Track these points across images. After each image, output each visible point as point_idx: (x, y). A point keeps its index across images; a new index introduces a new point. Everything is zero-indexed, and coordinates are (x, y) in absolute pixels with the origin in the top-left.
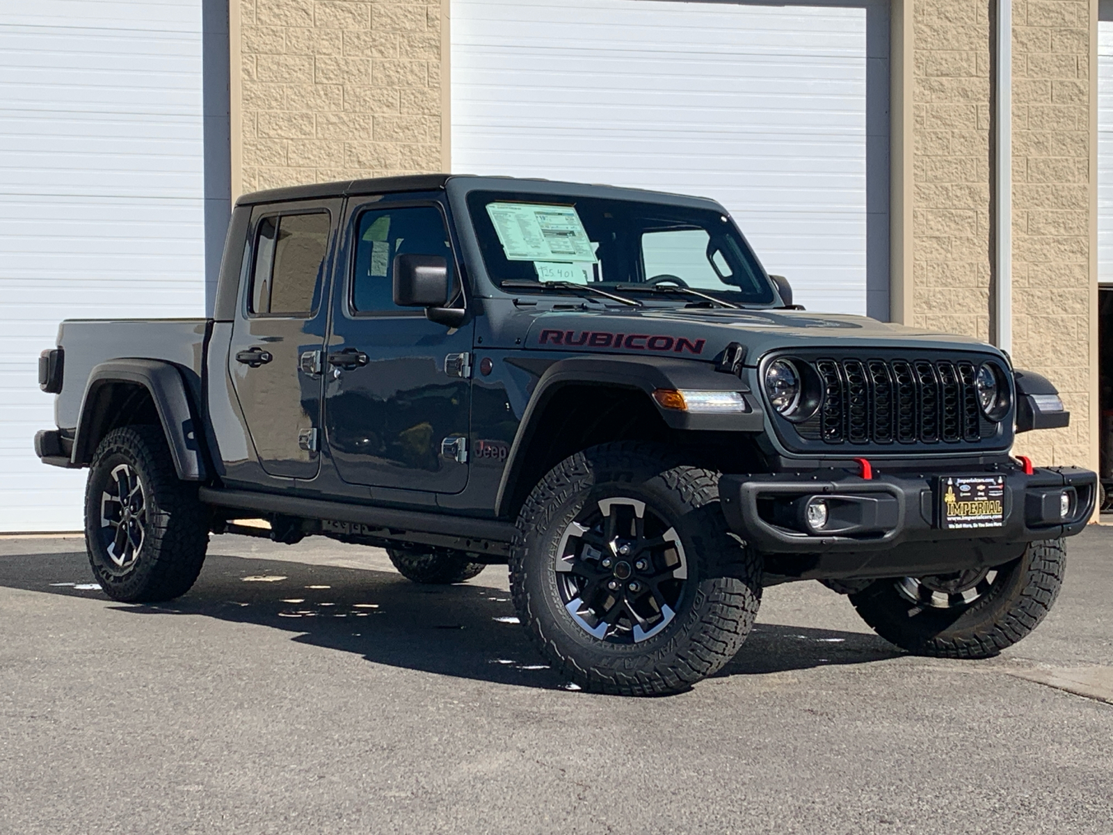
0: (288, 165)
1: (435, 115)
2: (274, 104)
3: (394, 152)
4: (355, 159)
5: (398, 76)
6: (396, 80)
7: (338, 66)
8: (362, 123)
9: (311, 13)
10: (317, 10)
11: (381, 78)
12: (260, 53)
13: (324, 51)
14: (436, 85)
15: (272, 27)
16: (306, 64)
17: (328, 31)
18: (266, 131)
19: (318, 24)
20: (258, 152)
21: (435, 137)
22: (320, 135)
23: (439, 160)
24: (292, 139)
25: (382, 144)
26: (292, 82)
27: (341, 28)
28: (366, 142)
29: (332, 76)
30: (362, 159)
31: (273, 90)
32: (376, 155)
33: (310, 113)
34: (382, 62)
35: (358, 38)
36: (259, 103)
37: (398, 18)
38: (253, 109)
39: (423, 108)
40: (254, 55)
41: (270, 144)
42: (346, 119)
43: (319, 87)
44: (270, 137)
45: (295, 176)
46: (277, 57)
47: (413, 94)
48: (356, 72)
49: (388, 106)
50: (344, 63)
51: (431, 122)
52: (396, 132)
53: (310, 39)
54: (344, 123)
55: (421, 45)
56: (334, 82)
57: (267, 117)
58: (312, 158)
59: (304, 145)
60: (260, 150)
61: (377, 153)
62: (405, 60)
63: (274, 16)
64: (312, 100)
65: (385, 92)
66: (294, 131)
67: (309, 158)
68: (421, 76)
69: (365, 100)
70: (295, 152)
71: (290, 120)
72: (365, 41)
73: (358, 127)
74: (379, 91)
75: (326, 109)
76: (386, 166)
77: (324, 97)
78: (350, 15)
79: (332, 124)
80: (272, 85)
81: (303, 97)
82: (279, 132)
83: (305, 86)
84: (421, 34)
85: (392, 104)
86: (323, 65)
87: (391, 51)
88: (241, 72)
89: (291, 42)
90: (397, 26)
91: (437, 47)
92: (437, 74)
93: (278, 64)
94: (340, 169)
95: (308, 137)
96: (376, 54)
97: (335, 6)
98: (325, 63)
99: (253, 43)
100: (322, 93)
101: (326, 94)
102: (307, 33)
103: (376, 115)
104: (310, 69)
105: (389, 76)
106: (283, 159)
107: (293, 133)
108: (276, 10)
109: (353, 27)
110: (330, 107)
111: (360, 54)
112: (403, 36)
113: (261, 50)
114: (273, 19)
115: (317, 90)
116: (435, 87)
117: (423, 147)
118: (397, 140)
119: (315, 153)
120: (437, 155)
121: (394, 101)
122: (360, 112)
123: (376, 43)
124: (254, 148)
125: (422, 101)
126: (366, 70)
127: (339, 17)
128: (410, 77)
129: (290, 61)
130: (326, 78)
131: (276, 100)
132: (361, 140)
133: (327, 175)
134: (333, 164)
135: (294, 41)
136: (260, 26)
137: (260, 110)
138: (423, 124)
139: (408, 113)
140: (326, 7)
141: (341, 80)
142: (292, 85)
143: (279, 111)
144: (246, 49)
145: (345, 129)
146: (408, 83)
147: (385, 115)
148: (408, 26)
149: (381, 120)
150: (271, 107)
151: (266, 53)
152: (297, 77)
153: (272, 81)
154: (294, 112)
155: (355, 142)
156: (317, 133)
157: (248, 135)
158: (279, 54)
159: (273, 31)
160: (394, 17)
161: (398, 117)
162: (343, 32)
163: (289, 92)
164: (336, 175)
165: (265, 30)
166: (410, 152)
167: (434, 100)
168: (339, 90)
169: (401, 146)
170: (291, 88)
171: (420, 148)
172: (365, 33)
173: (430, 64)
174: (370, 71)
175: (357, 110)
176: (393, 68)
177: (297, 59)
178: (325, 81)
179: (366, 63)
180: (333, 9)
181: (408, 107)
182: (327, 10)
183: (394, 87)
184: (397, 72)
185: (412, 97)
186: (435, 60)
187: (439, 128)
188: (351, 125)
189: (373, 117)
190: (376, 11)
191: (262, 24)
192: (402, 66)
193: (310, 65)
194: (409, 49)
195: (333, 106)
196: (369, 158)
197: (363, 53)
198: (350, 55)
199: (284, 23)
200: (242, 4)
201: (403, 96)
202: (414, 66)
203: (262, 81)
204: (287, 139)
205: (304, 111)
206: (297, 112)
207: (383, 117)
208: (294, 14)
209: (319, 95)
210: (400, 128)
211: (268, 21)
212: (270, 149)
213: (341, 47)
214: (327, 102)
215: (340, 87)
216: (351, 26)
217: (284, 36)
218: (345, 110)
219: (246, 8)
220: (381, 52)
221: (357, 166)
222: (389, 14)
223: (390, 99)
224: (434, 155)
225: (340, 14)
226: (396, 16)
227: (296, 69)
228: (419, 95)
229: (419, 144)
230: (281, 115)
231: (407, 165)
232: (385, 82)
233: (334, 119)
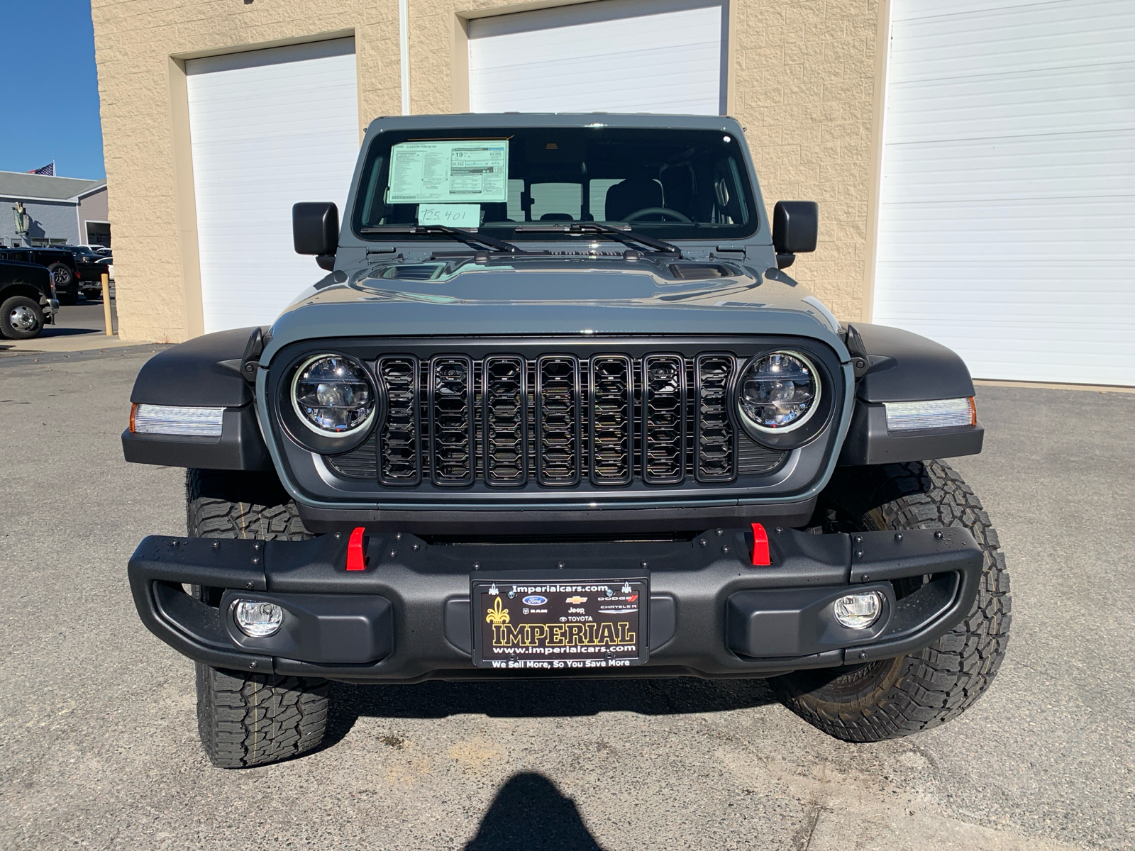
0: (764, 126)
1: (869, 77)
2: (756, 83)
3: (837, 108)
4: (809, 117)
5: (843, 51)
6: (842, 55)
7: (801, 50)
8: (816, 90)
9: (784, 15)
10: (788, 12)
11: (831, 55)
12: (748, 49)
13: (791, 41)
14: (872, 54)
15: (757, 29)
16: (779, 52)
17: (795, 26)
18: (750, 103)
19: (788, 21)
20: (744, 119)
21: (869, 94)
22: (786, 102)
23: (871, 111)
24: (767, 107)
25: (829, 104)
26: (768, 66)
27: (804, 22)
28: (818, 104)
29: (796, 58)
30: (814, 116)
31: (755, 74)
32: (824, 112)
33: (780, 87)
34: (832, 43)
35: (816, 27)
36: (746, 84)
37: (846, 7)
38: (742, 89)
39: (861, 74)
40: (744, 51)
41: (752, 112)
42: (804, 88)
43: (787, 68)
44: (752, 108)
45: (767, 133)
46: (759, 50)
47: (854, 63)
48: (813, 53)
49: (835, 75)
50: (804, 47)
51: (867, 83)
52: (840, 94)
53: (782, 33)
54: (803, 91)
55: (862, 25)
56: (797, 62)
57: (751, 93)
58: (780, 119)
59: (774, 111)
60: (745, 117)
61: (824, 110)
62: (850, 39)
63: (758, 22)
64: (782, 77)
65: (833, 65)
66: (768, 101)
67: (778, 119)
68: (861, 49)
69: (818, 73)
70: (768, 116)
71: (766, 94)
72: (821, 29)
73: (812, 93)
74: (829, 65)
75: (791, 83)
76: (831, 120)
77: (790, 74)
78: (811, 11)
79: (794, 93)
80: (755, 70)
81: (775, 76)
82: (759, 103)
83: (777, 68)
84: (863, 17)
85: (838, 73)
86: (790, 52)
87: (839, 33)
88: (735, 64)
89: (768, 38)
90: (844, 14)
91: (875, 25)
92: (873, 46)
93: (760, 55)
94: (798, 125)
95: (778, 104)
96: (828, 37)
97: (800, 6)
98: (792, 50)
99: (743, 42)
100: (788, 71)
101: (791, 72)
102: (780, 30)
103: (826, 83)
104: (781, 56)
105: (837, 53)
106: (760, 122)
107: (768, 103)
108: (760, 17)
109: (812, 19)
110: (793, 81)
111: (817, 39)
112: (849, 20)
113: (748, 47)
114: (757, 23)
115: (785, 70)
116: (870, 56)
117: (859, 102)
118: (840, 99)
119: (781, 115)
120: (870, 108)
121: (839, 71)
122: (815, 82)
123: (829, 29)
124: (742, 116)
125: (860, 68)
126: (820, 50)
127: (803, 14)
128: (852, 51)
129: (768, 52)
130: (792, 60)
131: (757, 81)
132: (814, 103)
133: (789, 130)
134: (794, 122)
135: (771, 37)
136: (748, 30)
137: (746, 89)
138: (860, 85)
139: (850, 79)
140: (794, 8)
141: (802, 60)
142: (768, 68)
143: (759, 89)
144: (739, 48)
145: (804, 95)
146: (850, 56)
147: (832, 82)
148: (853, 11)
149: (829, 86)
150: (753, 87)
151: (752, 49)
152: (772, 63)
153: (755, 68)
154: (769, 88)
155: (810, 104)
156: (784, 101)
157: (738, 107)
158: (761, 48)
159: (757, 32)
160: (843, 7)
161: (842, 83)
162: (805, 25)
163: (766, 74)
164: (795, 129)
165: (751, 33)
166: (850, 107)
167: (869, 66)
168: (800, 68)
169: (843, 104)
170: (768, 71)
171: (857, 104)
172: (822, 23)
173: (868, 39)
174: (823, 51)
175: (812, 80)
176: (840, 46)
177: (773, 50)
178: (791, 63)
179: (820, 45)
180: (799, 9)
181: (850, 74)
182: (795, 10)
183: (840, 60)
184: (843, 48)
185: (853, 66)
186: (873, 35)
187: (872, 87)
188: (808, 92)
189: (824, 84)
190: (830, 5)
191: (750, 28)
192: (846, 43)
193: (781, 52)
194: (853, 30)
195: (796, 80)
196: (819, 115)
197: (819, 38)
198: (809, 41)
199: (765, 25)
200: (738, 16)
201: (846, 66)
202: (856, 43)
203: (749, 69)
204: (763, 107)
205: (776, 86)
206: (771, 88)
207: (831, 84)
208: (772, 18)
209: (786, 73)
210: (842, 90)
211: (754, 25)
212: (752, 115)
213: (803, 36)
214: (792, 77)
215: (802, 66)
216: (811, 20)
217: (764, 34)
218: (804, 82)
219: (739, 18)
220: (832, 35)
221: (810, 121)
222: (839, 5)
223: (837, 70)
224: (867, 108)
225: (804, 12)
226: (844, 6)
227: (771, 56)
228: (858, 64)
229: (856, 101)
230: (760, 91)
231: (846, 117)
232: (834, 57)
233: (796, 89)
